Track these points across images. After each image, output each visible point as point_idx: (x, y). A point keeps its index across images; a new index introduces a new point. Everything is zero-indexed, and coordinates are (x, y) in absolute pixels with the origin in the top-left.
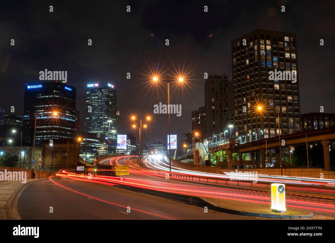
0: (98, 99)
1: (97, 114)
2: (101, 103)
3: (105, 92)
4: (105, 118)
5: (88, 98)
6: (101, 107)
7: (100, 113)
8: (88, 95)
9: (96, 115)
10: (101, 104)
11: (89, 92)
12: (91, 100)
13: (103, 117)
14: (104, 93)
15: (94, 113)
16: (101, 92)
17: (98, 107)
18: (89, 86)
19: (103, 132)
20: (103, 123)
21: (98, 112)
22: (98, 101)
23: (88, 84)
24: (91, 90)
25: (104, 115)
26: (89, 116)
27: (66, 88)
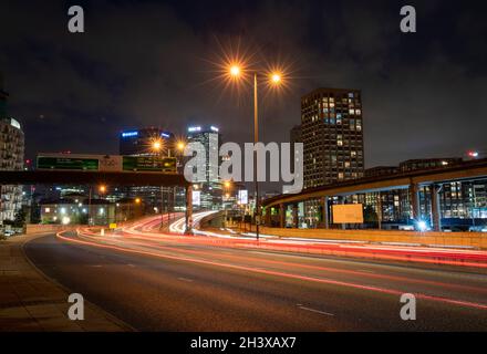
14: (207, 138)
16: (204, 136)
23: (190, 128)
24: (193, 134)
27: (162, 134)
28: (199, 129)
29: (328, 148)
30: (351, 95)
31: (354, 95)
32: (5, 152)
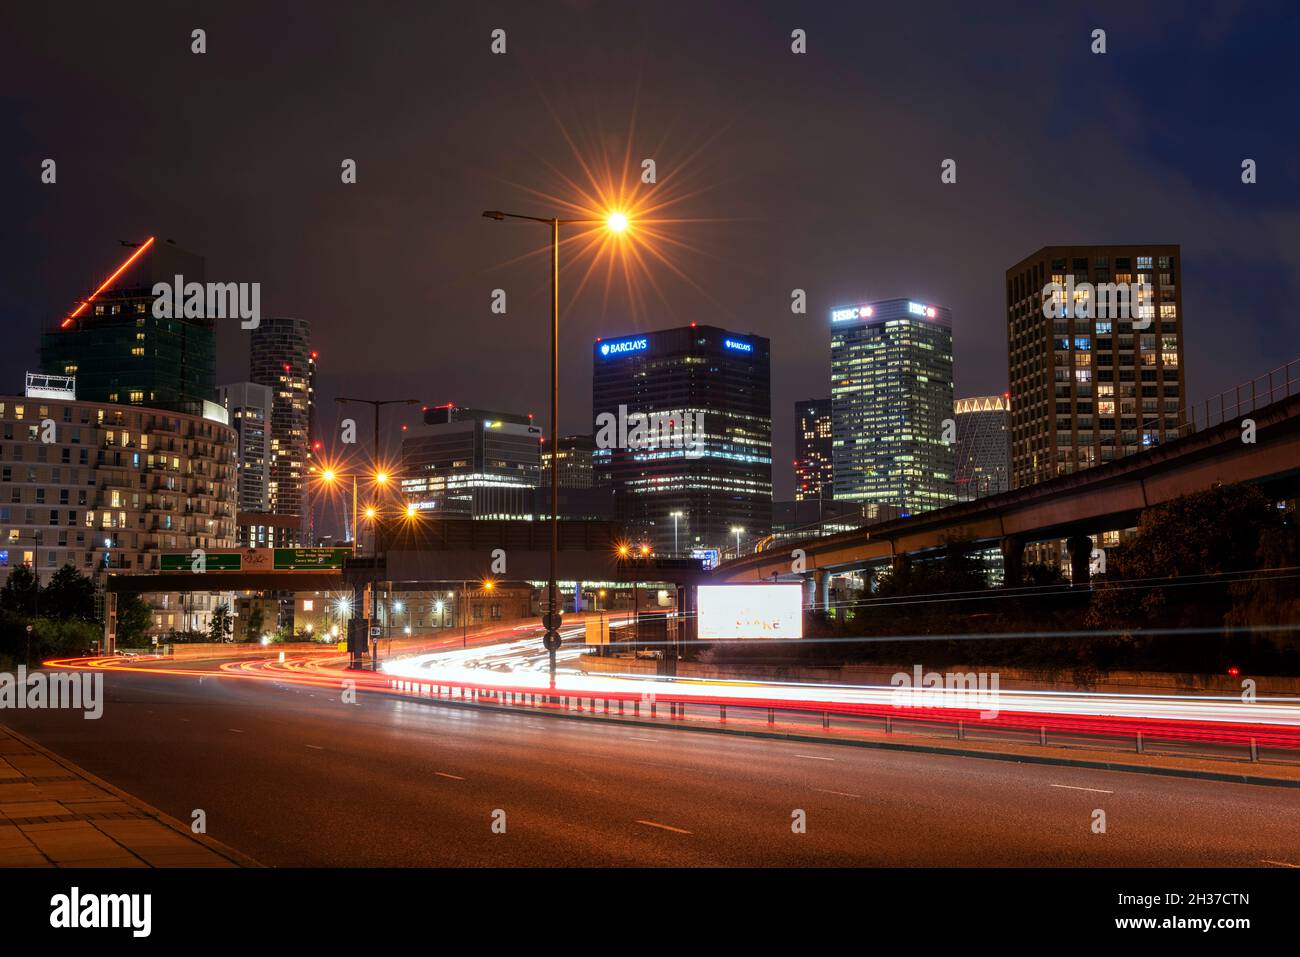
0: (874, 366)
1: (873, 426)
2: (886, 380)
3: (899, 339)
4: (904, 438)
5: (838, 364)
6: (885, 398)
7: (883, 422)
8: (837, 354)
9: (869, 430)
10: (884, 385)
11: (841, 341)
12: (849, 372)
13: (896, 435)
14: (897, 343)
15: (862, 420)
16: (885, 338)
17: (874, 397)
18: (840, 319)
19: (895, 493)
20: (897, 458)
21: (875, 416)
22: (874, 376)
23: (836, 310)
24: (847, 333)
25: (897, 427)
26: (841, 436)
27: (728, 343)
28: (867, 312)
29: (1067, 424)
30: (1144, 262)
31: (1155, 262)
32: (190, 482)
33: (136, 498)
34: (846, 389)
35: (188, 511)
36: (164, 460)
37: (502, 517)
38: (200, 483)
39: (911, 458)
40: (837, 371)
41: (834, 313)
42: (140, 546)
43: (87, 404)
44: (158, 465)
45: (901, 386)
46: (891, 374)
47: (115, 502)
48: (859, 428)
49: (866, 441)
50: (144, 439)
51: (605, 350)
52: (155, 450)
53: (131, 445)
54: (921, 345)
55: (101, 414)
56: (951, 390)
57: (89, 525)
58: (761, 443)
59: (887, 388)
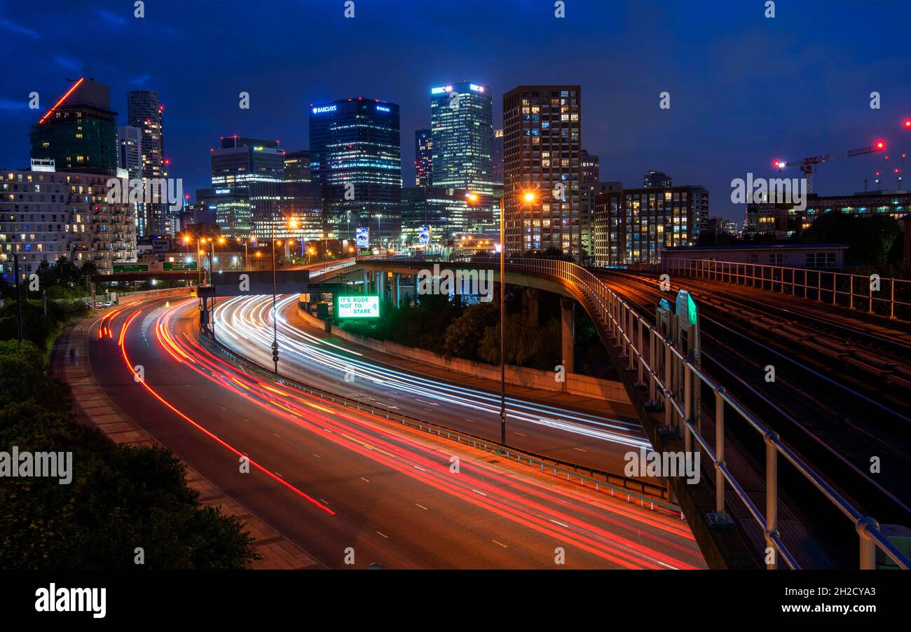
0: (453, 117)
1: (452, 148)
2: (459, 124)
3: (465, 103)
4: (467, 154)
5: (435, 116)
6: (458, 134)
7: (457, 146)
8: (434, 111)
9: (450, 150)
11: (436, 104)
12: (440, 120)
13: (463, 153)
14: (464, 105)
15: (447, 145)
17: (453, 133)
18: (436, 92)
19: (463, 182)
20: (464, 164)
21: (453, 143)
22: (453, 122)
25: (464, 148)
26: (436, 153)
27: (378, 108)
28: (449, 89)
29: (528, 171)
30: (564, 93)
31: (569, 94)
32: (113, 208)
33: (88, 217)
34: (439, 129)
35: (113, 222)
36: (100, 198)
37: (264, 198)
38: (118, 209)
39: (471, 164)
40: (434, 119)
41: (433, 89)
42: (92, 240)
43: (61, 174)
44: (97, 201)
45: (466, 128)
46: (462, 121)
47: (79, 220)
48: (445, 149)
49: (449, 155)
50: (90, 189)
51: (315, 111)
52: (96, 194)
53: (84, 192)
54: (476, 106)
55: (68, 178)
56: (491, 129)
57: (67, 231)
58: (396, 159)
59: (459, 128)
